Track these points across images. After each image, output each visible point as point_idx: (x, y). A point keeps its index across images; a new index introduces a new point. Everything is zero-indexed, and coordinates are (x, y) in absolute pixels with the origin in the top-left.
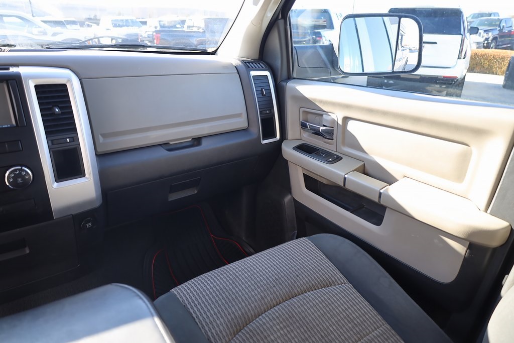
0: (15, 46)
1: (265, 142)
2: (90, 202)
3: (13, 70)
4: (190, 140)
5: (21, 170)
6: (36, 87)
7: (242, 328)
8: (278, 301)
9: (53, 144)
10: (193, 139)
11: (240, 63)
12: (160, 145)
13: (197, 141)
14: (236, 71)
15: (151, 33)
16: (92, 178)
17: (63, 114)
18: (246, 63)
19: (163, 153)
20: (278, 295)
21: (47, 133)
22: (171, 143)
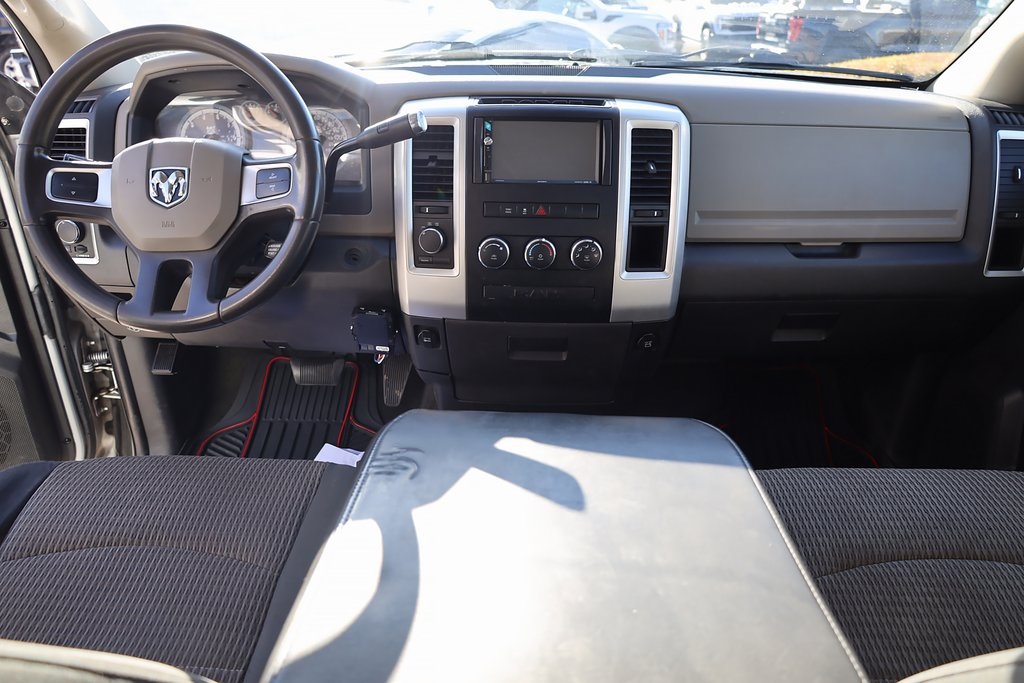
0: (595, 60)
1: (992, 274)
2: (659, 310)
3: (609, 104)
4: (839, 244)
5: (592, 244)
6: (634, 131)
7: (857, 564)
8: (936, 552)
9: (635, 216)
10: (844, 243)
11: (979, 111)
12: (785, 244)
13: (851, 248)
14: (966, 128)
15: (785, 17)
16: (672, 275)
17: (658, 174)
18: (992, 112)
19: (786, 259)
20: (940, 543)
21: (632, 199)
22: (804, 244)
